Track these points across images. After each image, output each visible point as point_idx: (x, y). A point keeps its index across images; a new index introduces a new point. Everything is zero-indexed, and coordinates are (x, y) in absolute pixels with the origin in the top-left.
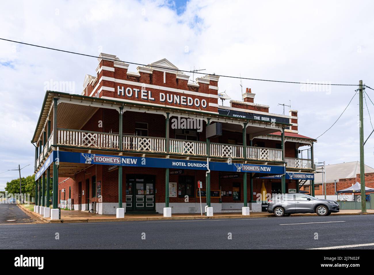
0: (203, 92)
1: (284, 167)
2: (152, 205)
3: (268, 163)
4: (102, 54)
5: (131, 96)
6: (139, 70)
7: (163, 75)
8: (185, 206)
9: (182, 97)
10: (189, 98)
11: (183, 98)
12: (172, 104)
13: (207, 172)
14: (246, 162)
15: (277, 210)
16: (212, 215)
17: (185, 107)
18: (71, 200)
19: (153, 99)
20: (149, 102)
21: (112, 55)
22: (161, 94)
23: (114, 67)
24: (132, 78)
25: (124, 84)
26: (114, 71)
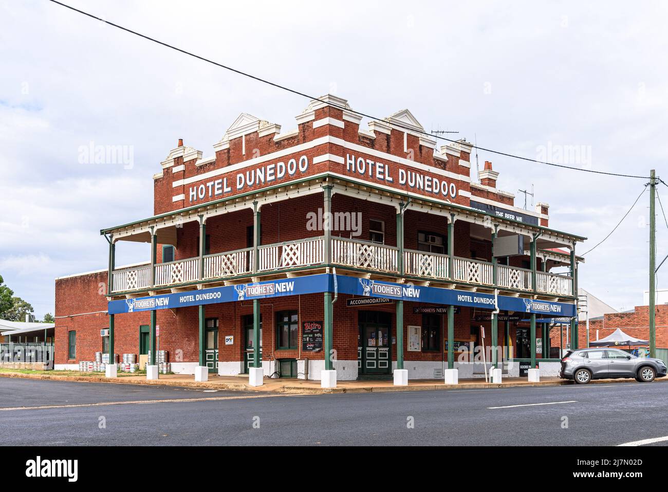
0: (451, 170)
1: (574, 305)
2: (384, 364)
3: (558, 299)
4: (330, 97)
5: (364, 173)
6: (373, 128)
7: (403, 138)
8: (427, 368)
9: (427, 178)
10: (435, 180)
11: (428, 180)
12: (414, 189)
13: (494, 312)
14: (535, 297)
15: (580, 373)
16: (500, 382)
17: (430, 196)
18: (165, 353)
19: (391, 179)
20: (386, 185)
21: (343, 100)
22: (401, 171)
23: (344, 120)
24: (365, 141)
25: (355, 151)
26: (343, 127)
